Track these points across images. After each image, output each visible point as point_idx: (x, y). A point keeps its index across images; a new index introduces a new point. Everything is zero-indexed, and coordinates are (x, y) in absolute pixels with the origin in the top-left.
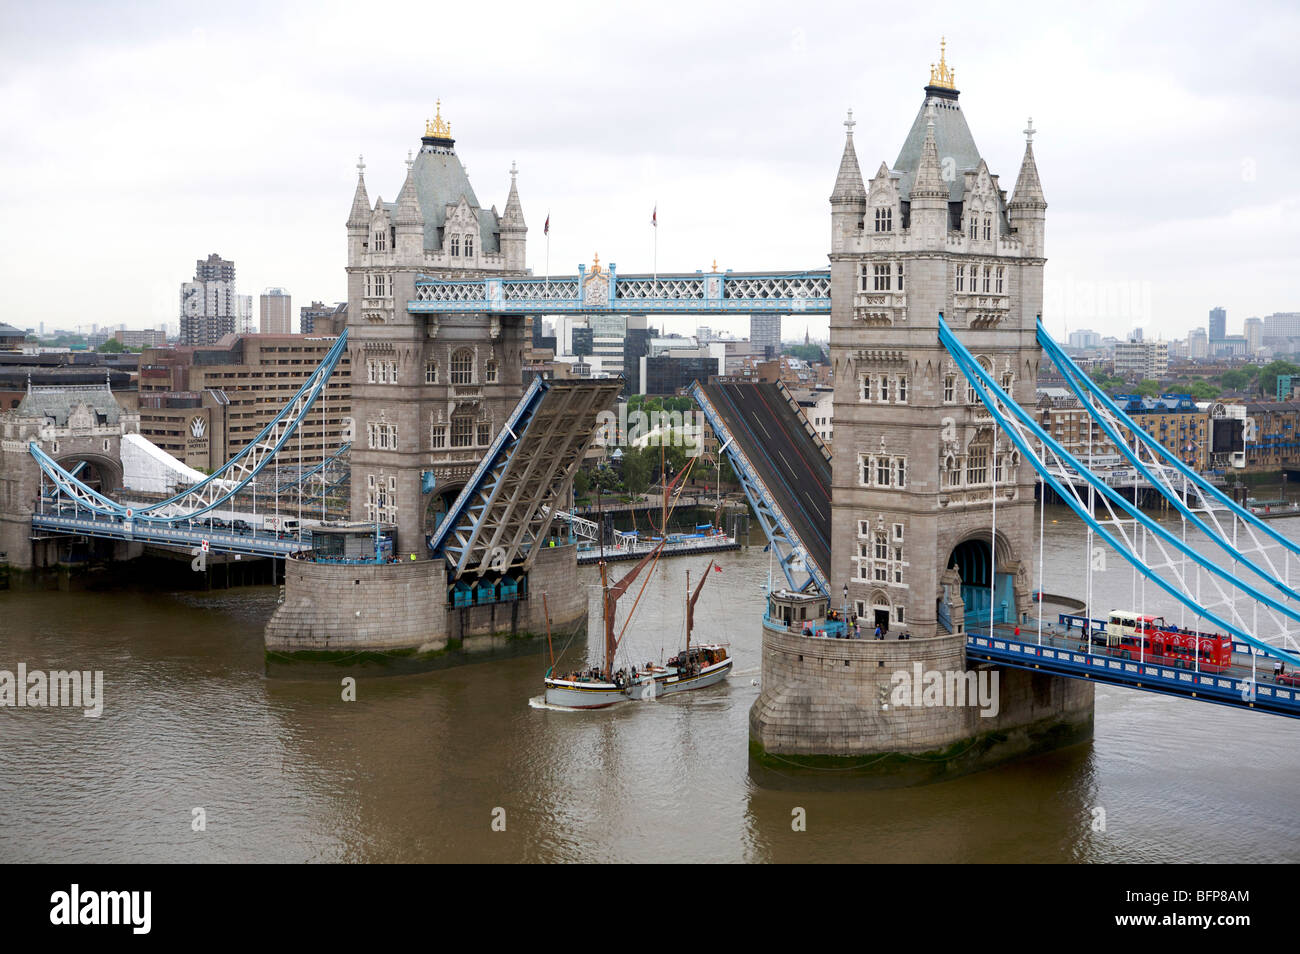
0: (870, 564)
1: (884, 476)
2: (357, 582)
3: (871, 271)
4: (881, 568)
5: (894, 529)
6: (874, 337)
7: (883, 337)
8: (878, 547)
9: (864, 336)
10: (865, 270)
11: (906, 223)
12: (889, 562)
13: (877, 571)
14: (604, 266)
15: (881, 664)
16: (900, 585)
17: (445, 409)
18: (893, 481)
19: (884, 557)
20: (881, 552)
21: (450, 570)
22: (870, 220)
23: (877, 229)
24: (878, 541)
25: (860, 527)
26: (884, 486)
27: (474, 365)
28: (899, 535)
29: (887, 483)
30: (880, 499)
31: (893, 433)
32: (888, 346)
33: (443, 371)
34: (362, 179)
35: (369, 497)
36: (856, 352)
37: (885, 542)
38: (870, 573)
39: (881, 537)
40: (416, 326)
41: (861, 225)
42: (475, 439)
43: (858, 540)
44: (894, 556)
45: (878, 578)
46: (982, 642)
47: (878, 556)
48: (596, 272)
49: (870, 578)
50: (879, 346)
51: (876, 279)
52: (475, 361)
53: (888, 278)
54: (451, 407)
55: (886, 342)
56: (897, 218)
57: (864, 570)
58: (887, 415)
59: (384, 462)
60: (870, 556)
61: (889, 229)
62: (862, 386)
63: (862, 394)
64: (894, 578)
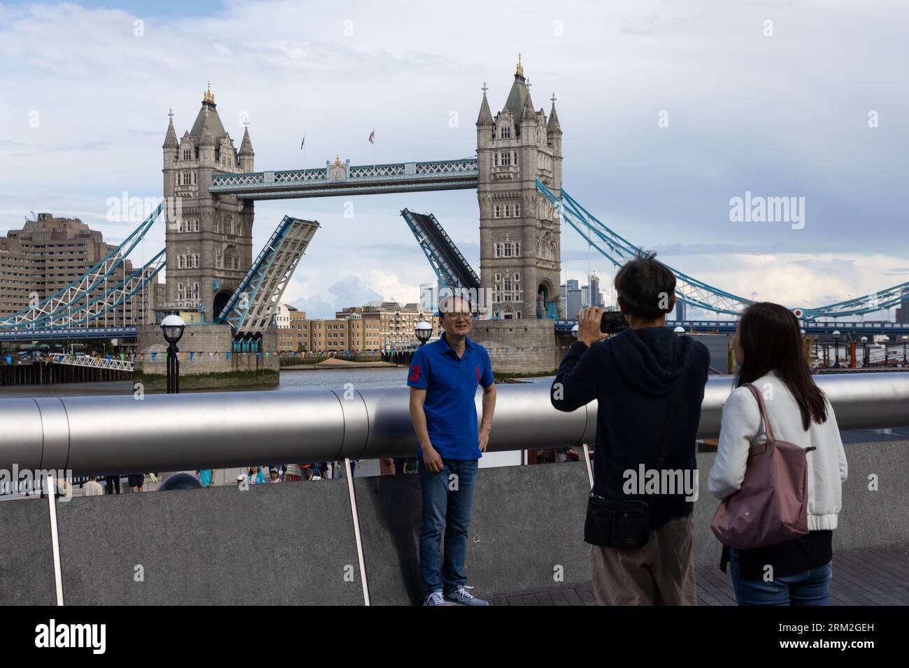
0: (502, 294)
1: (508, 252)
2: (192, 334)
3: (500, 157)
4: (508, 295)
5: (515, 276)
6: (502, 187)
7: (507, 187)
8: (506, 286)
9: (497, 187)
10: (496, 156)
11: (518, 134)
12: (512, 292)
13: (506, 297)
14: (343, 161)
15: (526, 329)
16: (519, 302)
17: (221, 247)
18: (513, 253)
19: (510, 289)
20: (508, 287)
22: (499, 133)
23: (502, 137)
24: (506, 282)
25: (496, 276)
26: (508, 257)
27: (232, 225)
28: (517, 278)
29: (510, 255)
30: (507, 262)
31: (512, 231)
32: (510, 191)
33: (220, 226)
34: (171, 122)
35: (179, 295)
36: (493, 194)
37: (509, 282)
38: (502, 298)
40: (213, 199)
41: (494, 136)
42: (233, 265)
43: (495, 283)
44: (515, 288)
45: (506, 299)
46: (561, 323)
47: (506, 289)
48: (338, 164)
49: (502, 300)
50: (505, 191)
51: (503, 160)
52: (232, 223)
53: (509, 160)
54: (225, 246)
55: (509, 189)
56: (513, 131)
57: (498, 297)
58: (510, 223)
59: (190, 275)
60: (502, 290)
61: (509, 137)
62: (495, 211)
63: (495, 214)
64: (515, 299)
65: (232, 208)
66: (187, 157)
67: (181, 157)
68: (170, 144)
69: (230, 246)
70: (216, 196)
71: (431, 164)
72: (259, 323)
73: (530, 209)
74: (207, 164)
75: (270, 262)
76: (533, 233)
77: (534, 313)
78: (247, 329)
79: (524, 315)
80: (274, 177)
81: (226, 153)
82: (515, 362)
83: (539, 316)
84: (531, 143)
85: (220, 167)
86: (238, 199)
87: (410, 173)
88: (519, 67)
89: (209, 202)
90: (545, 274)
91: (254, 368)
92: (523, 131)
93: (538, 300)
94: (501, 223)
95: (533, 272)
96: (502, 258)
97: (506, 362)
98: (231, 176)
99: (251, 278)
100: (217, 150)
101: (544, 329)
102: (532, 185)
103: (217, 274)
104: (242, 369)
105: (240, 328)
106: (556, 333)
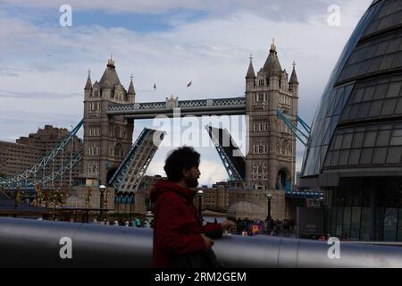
1: (261, 151)
6: (258, 113)
11: (268, 83)
20: (260, 171)
21: (116, 190)
30: (260, 157)
39: (260, 168)
48: (172, 99)
54: (115, 144)
56: (265, 82)
65: (121, 123)
66: (96, 95)
67: (93, 95)
68: (88, 88)
69: (117, 144)
70: (110, 116)
71: (221, 100)
72: (132, 187)
73: (273, 126)
74: (106, 98)
75: (136, 153)
76: (274, 140)
77: (274, 186)
78: (124, 190)
79: (268, 187)
80: (139, 106)
81: (119, 93)
82: (258, 214)
83: (277, 188)
84: (275, 89)
85: (114, 100)
86: (125, 118)
87: (209, 105)
88: (273, 46)
89: (106, 119)
90: (284, 164)
91: (128, 212)
92: (271, 82)
93: (277, 179)
94: (258, 134)
95: (275, 162)
97: (252, 214)
98: (121, 105)
99: (126, 162)
100: (113, 91)
101: (277, 196)
102: (275, 113)
103: (110, 159)
104: (121, 212)
105: (120, 189)
106: (286, 198)
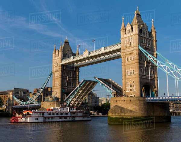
96: (129, 76)
